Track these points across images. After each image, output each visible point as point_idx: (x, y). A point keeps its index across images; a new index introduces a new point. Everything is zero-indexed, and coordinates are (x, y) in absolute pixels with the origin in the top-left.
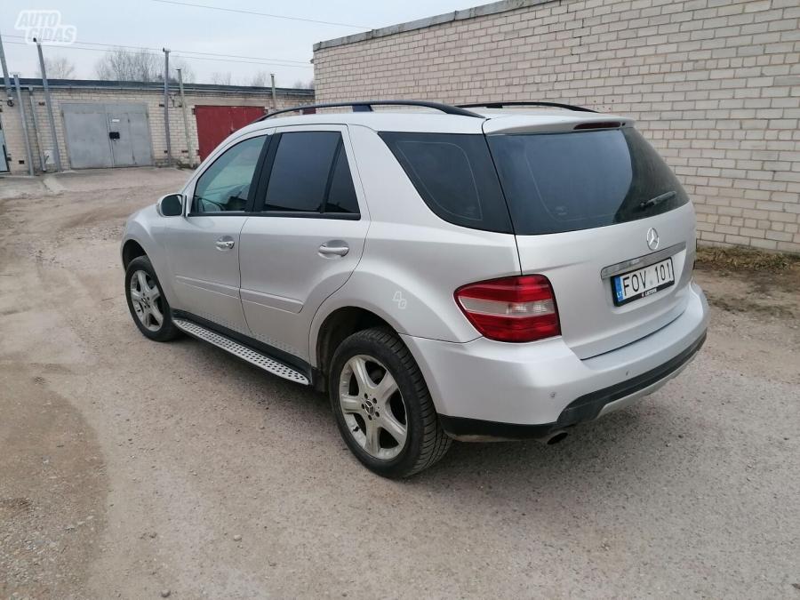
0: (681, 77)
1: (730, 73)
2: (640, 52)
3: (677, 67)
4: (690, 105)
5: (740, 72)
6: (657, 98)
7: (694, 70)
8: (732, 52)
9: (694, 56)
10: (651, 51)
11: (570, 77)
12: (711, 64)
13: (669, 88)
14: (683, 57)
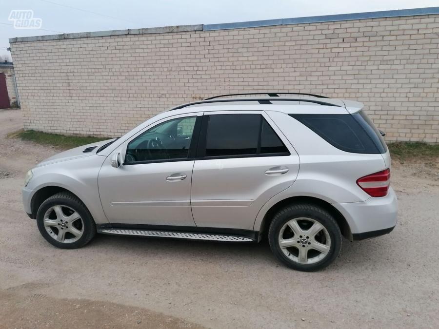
0: (261, 71)
1: (282, 70)
2: (240, 59)
3: (259, 67)
4: (266, 83)
5: (286, 70)
6: (251, 80)
7: (266, 68)
8: (282, 61)
9: (265, 62)
10: (246, 59)
11: (205, 68)
12: (273, 66)
13: (256, 75)
14: (261, 62)
